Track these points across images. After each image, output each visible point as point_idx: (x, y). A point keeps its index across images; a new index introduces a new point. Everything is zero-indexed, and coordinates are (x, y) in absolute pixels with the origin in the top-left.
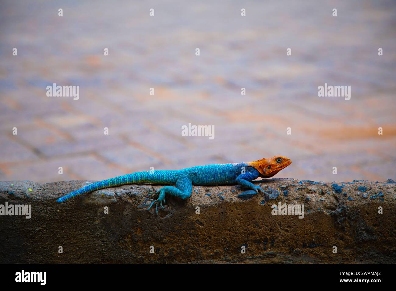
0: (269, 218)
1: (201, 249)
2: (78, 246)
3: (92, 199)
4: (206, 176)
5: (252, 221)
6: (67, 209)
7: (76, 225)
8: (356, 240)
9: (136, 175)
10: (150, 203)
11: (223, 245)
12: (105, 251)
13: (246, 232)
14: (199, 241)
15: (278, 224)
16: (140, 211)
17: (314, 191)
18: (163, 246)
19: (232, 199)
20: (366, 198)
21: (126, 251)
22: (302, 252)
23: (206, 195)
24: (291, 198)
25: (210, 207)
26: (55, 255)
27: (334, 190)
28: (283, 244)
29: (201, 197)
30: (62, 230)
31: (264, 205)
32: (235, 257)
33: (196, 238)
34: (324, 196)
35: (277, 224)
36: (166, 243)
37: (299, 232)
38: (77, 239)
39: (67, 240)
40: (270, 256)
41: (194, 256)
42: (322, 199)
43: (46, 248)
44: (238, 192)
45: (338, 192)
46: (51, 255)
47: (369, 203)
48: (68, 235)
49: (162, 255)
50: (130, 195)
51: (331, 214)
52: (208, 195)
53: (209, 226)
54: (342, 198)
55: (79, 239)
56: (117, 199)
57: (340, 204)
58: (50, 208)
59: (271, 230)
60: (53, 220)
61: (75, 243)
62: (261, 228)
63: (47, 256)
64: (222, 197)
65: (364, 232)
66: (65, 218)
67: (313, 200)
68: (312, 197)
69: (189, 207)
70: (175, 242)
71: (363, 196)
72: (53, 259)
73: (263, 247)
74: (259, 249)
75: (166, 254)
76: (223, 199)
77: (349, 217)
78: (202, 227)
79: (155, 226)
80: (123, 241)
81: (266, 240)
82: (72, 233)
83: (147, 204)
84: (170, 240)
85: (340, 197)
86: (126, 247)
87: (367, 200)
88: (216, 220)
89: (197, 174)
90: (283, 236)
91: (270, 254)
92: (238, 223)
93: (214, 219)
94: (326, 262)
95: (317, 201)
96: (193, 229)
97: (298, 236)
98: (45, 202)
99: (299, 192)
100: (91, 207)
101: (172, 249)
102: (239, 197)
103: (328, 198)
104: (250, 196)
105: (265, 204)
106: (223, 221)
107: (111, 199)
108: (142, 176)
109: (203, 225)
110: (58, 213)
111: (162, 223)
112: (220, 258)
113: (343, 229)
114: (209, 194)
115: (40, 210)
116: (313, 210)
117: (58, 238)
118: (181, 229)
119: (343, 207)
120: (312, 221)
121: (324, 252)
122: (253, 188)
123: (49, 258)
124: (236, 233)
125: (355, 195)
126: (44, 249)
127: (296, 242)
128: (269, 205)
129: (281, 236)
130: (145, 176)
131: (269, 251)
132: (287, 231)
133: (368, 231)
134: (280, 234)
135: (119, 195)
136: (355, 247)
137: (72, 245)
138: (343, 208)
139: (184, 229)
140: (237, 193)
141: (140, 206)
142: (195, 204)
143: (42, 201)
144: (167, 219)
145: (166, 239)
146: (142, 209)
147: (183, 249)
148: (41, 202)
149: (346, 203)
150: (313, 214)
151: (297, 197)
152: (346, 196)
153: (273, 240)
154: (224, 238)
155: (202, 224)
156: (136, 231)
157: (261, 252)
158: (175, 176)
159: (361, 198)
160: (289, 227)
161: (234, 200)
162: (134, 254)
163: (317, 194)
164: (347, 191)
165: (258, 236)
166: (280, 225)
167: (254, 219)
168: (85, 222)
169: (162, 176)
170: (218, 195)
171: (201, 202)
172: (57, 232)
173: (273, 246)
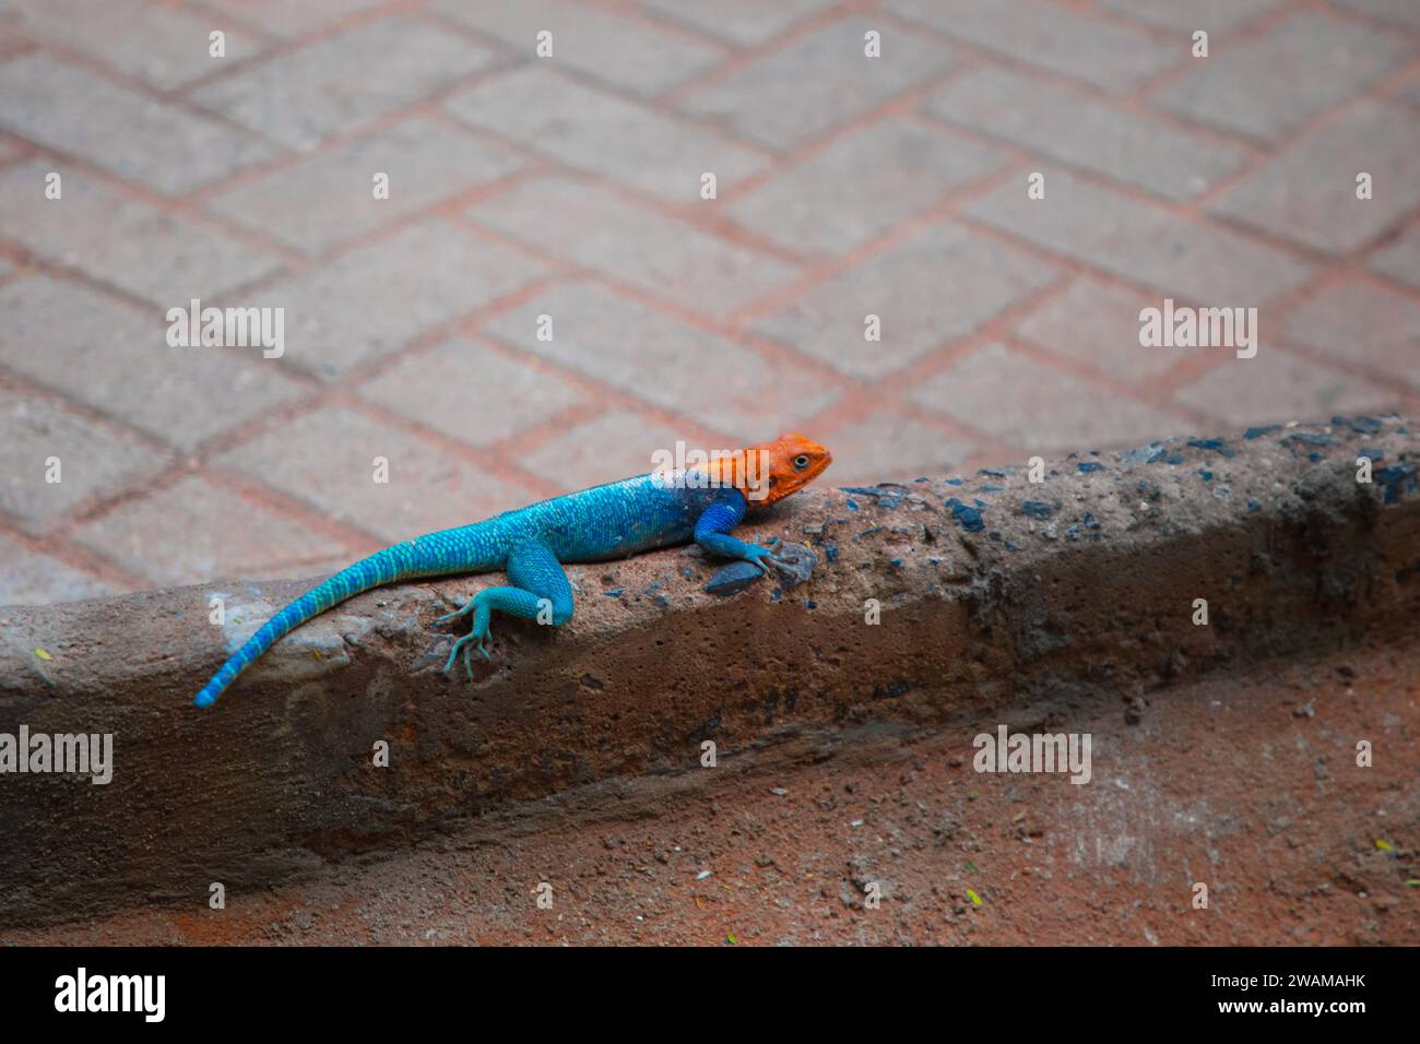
0: (788, 636)
1: (587, 754)
2: (215, 808)
3: (273, 666)
4: (596, 534)
5: (740, 651)
6: (186, 706)
7: (214, 748)
8: (1019, 656)
9: (383, 562)
10: (446, 647)
11: (650, 731)
12: (301, 811)
13: (720, 684)
14: (582, 734)
15: (813, 648)
16: (418, 679)
17: (905, 532)
18: (476, 765)
19: (691, 599)
20: (1053, 540)
21: (366, 798)
22: (870, 712)
23: (608, 595)
24: (848, 566)
25: (625, 632)
26: (136, 845)
27: (958, 521)
28: (820, 700)
29: (594, 605)
30: (165, 768)
31: (780, 603)
32: (680, 758)
33: (576, 727)
34: (936, 547)
35: (809, 648)
36: (485, 756)
37: (868, 660)
38: (213, 789)
39: (181, 794)
40: (782, 740)
41: (563, 777)
42: (936, 559)
43: (107, 828)
44: (702, 574)
45: (975, 527)
46: (123, 847)
47: (1061, 553)
48: (183, 782)
49: (470, 790)
50: (388, 635)
51: (960, 598)
52: (615, 595)
53: (617, 687)
54: (987, 547)
55: (221, 789)
56: (352, 654)
57: (982, 565)
58: (125, 709)
59: (792, 666)
60: (133, 743)
61: (206, 801)
62: (763, 667)
63: (109, 851)
64: (660, 599)
65: (1040, 632)
66: (178, 734)
67: (910, 564)
68: (906, 555)
69: (564, 641)
70: (515, 747)
71: (1044, 534)
72: (126, 857)
73: (762, 717)
74: (750, 723)
75: (482, 787)
76: (666, 604)
77: (1008, 598)
78: (598, 691)
79: (457, 713)
80: (355, 772)
81: (774, 697)
82: (198, 774)
83: (436, 653)
84: (501, 745)
85: (982, 543)
86: (365, 786)
87: (1058, 543)
88: (641, 667)
89: (566, 530)
90: (823, 678)
91: (783, 734)
92: (702, 664)
93: (635, 665)
94: (932, 727)
95: (921, 566)
96: (569, 703)
97: (864, 671)
98: (109, 691)
99: (867, 545)
100: (267, 689)
101: (503, 768)
102: (709, 591)
103: (950, 551)
104: (744, 584)
105: (783, 597)
106: (659, 666)
107: (333, 659)
108: (401, 562)
109: (600, 685)
110: (155, 720)
111: (482, 701)
112: (638, 768)
113: (986, 633)
114: (616, 591)
115: (91, 719)
116: (913, 594)
117: (149, 795)
118: (534, 710)
119: (994, 573)
120: (908, 623)
121: (927, 703)
122: (747, 556)
123: (113, 856)
124: (692, 693)
125: (1023, 533)
126: (100, 833)
127: (856, 688)
128: (792, 601)
129: (818, 678)
130: (410, 561)
131: (780, 725)
132: (836, 662)
133: (1051, 627)
134: (814, 675)
135: (355, 639)
136: (1011, 675)
137: (194, 809)
138: (993, 578)
139: (542, 708)
140: (700, 578)
141: (418, 662)
142: (581, 631)
143: (100, 692)
144: (496, 687)
145: (486, 742)
146: (423, 671)
147: (536, 762)
148: (93, 694)
149: (1001, 559)
150: (911, 606)
151: (864, 562)
152: (998, 540)
153: (791, 695)
154: (656, 713)
155: (598, 684)
156: (398, 738)
157: (757, 733)
158: (499, 545)
159: (1040, 539)
160: (842, 649)
161: (697, 601)
162: (387, 804)
163: (917, 544)
164: (998, 523)
165: (753, 691)
166: (817, 650)
167: (747, 645)
168: (243, 735)
169: (461, 551)
170: (646, 593)
171: (598, 622)
172: (145, 777)
173: (790, 708)
